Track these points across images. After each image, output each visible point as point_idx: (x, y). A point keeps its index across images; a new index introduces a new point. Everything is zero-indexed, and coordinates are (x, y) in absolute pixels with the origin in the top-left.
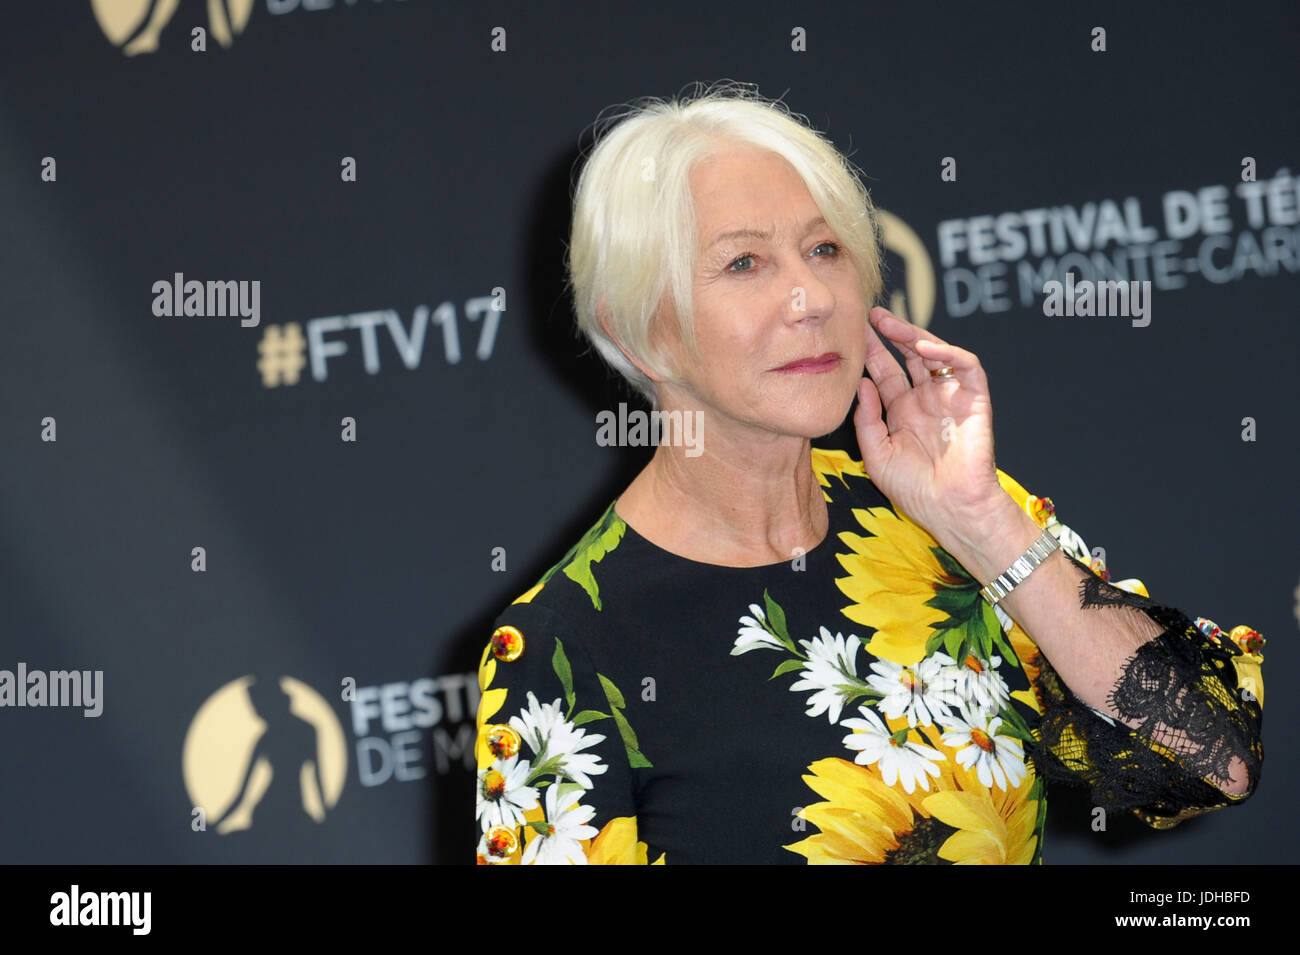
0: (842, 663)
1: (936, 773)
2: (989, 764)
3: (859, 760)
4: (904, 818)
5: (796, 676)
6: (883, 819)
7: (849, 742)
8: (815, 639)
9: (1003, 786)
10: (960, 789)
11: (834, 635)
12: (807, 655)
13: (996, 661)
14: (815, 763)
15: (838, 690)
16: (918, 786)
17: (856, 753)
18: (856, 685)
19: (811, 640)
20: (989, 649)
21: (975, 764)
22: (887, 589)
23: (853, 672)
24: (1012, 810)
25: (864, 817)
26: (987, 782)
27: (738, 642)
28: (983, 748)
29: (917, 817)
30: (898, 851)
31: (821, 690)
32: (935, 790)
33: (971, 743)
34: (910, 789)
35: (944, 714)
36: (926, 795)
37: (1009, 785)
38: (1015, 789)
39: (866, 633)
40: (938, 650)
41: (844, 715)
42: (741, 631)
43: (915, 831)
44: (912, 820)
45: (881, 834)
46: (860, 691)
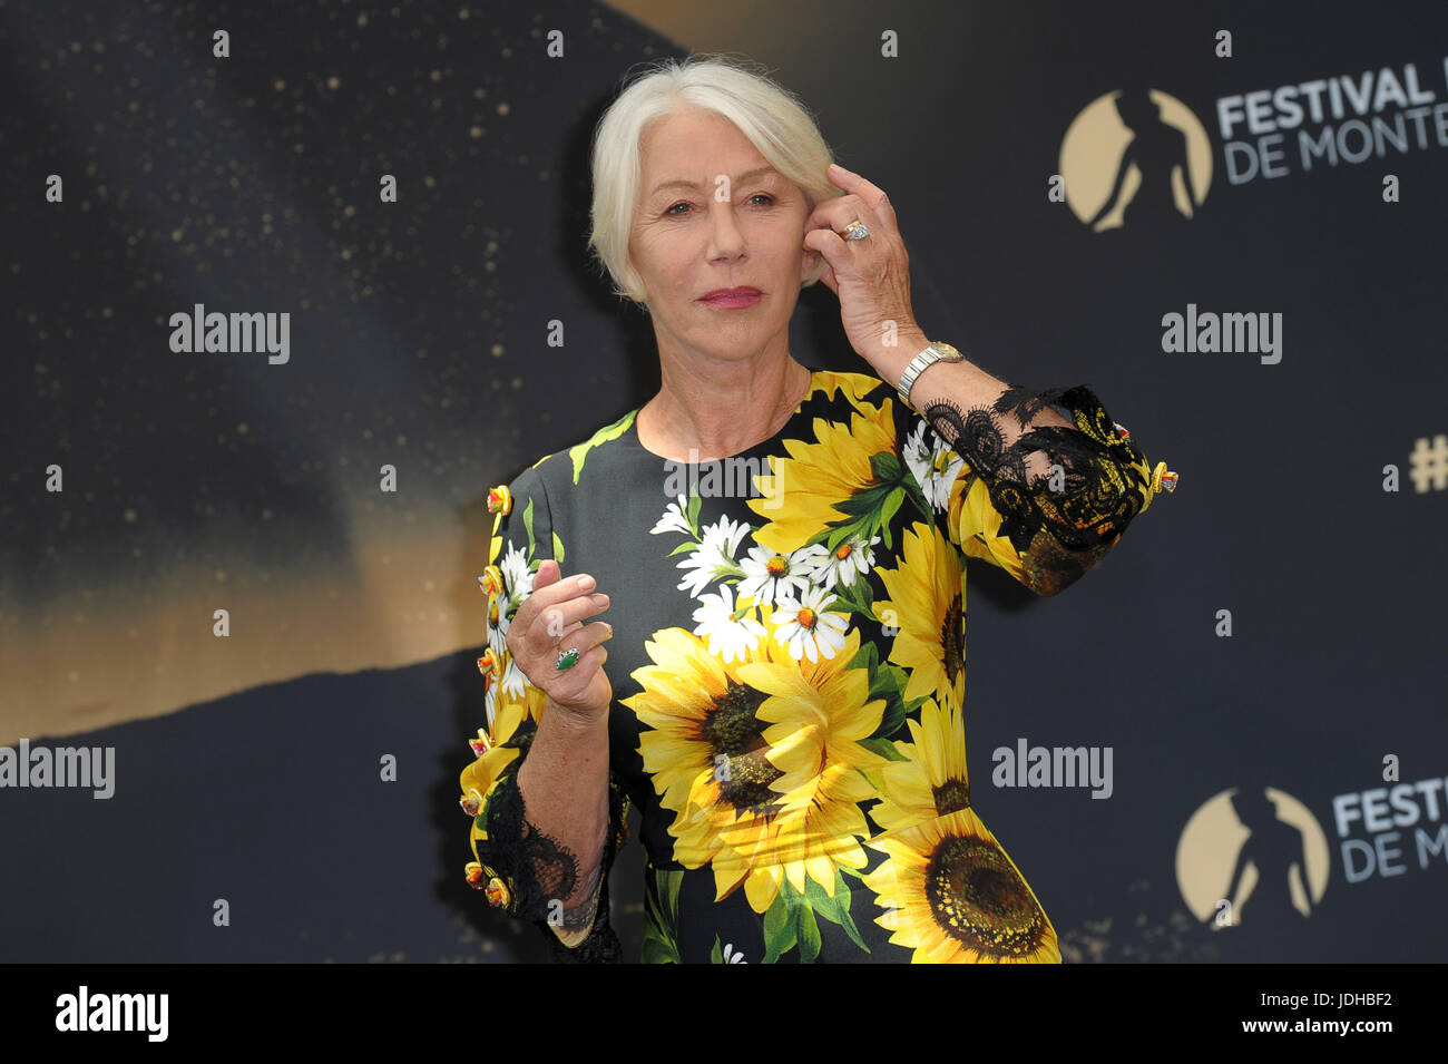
0: (726, 549)
1: (754, 645)
2: (803, 639)
3: (697, 631)
4: (719, 684)
5: (686, 556)
6: (699, 684)
7: (697, 615)
8: (715, 525)
9: (813, 659)
10: (771, 661)
11: (730, 523)
12: (702, 539)
13: (876, 540)
14: (660, 631)
15: (713, 569)
16: (736, 657)
17: (698, 624)
18: (729, 566)
19: (710, 526)
20: (875, 530)
21: (789, 640)
22: (805, 489)
23: (732, 554)
24: (822, 681)
25: (683, 681)
26: (796, 654)
27: (659, 525)
28: (803, 625)
29: (731, 683)
30: (716, 711)
31: (698, 568)
32: (750, 661)
33: (795, 620)
34: (728, 658)
35: (787, 596)
36: (740, 664)
37: (821, 659)
38: (828, 662)
39: (759, 521)
40: (820, 543)
41: (705, 591)
42: (666, 515)
43: (730, 695)
44: (725, 684)
45: (698, 696)
46: (730, 571)
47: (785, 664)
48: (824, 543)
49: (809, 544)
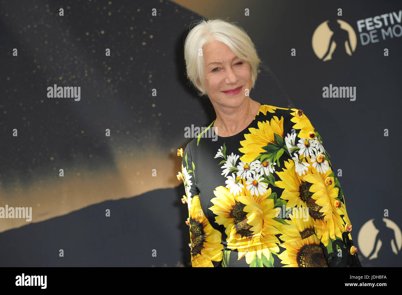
0: (233, 162)
1: (241, 191)
2: (254, 189)
3: (227, 187)
4: (233, 202)
5: (223, 165)
6: (228, 202)
7: (227, 182)
8: (230, 155)
9: (257, 195)
10: (246, 195)
11: (234, 155)
12: (227, 159)
13: (275, 164)
14: (217, 187)
15: (230, 169)
16: (237, 194)
17: (227, 185)
18: (234, 168)
19: (229, 156)
20: (275, 160)
21: (250, 189)
22: (254, 143)
23: (235, 164)
24: (260, 201)
25: (224, 201)
26: (252, 194)
27: (216, 155)
28: (254, 185)
29: (236, 202)
30: (233, 210)
31: (226, 168)
32: (240, 195)
33: (252, 184)
34: (235, 195)
35: (249, 176)
36: (238, 196)
37: (259, 194)
38: (261, 196)
39: (242, 154)
40: (258, 160)
41: (228, 175)
42: (218, 152)
43: (236, 205)
44: (235, 202)
45: (228, 205)
46: (234, 169)
47: (250, 196)
48: (259, 160)
49: (255, 160)
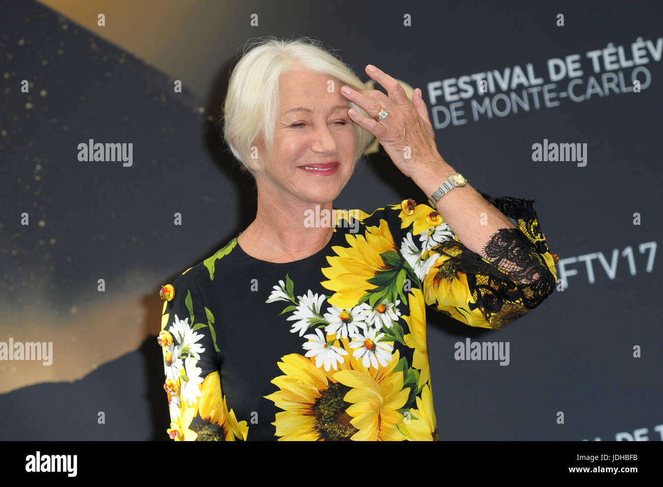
0: (314, 307)
1: (342, 361)
2: (369, 356)
3: (307, 355)
4: (323, 383)
5: (291, 313)
6: (312, 384)
7: (305, 346)
8: (305, 295)
9: (376, 367)
10: (352, 369)
11: (314, 294)
12: (299, 303)
13: (398, 303)
14: (285, 356)
15: (308, 320)
16: (332, 368)
17: (307, 351)
18: (318, 318)
19: (302, 296)
20: (396, 296)
21: (362, 357)
22: (349, 272)
23: (318, 311)
24: (382, 379)
25: (303, 383)
26: (366, 364)
27: (270, 297)
28: (368, 349)
29: (330, 382)
30: (322, 398)
31: (300, 320)
32: (340, 370)
33: (363, 346)
34: (328, 369)
35: (355, 333)
36: (335, 372)
37: (380, 366)
38: (384, 368)
39: (330, 293)
40: (365, 302)
41: (306, 333)
42: (273, 292)
43: (329, 389)
44: (327, 384)
45: (311, 391)
46: (319, 321)
47: (361, 370)
48: (368, 302)
49: (360, 304)
